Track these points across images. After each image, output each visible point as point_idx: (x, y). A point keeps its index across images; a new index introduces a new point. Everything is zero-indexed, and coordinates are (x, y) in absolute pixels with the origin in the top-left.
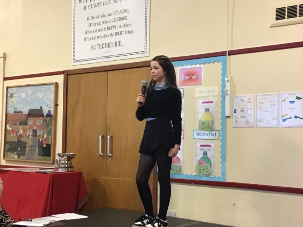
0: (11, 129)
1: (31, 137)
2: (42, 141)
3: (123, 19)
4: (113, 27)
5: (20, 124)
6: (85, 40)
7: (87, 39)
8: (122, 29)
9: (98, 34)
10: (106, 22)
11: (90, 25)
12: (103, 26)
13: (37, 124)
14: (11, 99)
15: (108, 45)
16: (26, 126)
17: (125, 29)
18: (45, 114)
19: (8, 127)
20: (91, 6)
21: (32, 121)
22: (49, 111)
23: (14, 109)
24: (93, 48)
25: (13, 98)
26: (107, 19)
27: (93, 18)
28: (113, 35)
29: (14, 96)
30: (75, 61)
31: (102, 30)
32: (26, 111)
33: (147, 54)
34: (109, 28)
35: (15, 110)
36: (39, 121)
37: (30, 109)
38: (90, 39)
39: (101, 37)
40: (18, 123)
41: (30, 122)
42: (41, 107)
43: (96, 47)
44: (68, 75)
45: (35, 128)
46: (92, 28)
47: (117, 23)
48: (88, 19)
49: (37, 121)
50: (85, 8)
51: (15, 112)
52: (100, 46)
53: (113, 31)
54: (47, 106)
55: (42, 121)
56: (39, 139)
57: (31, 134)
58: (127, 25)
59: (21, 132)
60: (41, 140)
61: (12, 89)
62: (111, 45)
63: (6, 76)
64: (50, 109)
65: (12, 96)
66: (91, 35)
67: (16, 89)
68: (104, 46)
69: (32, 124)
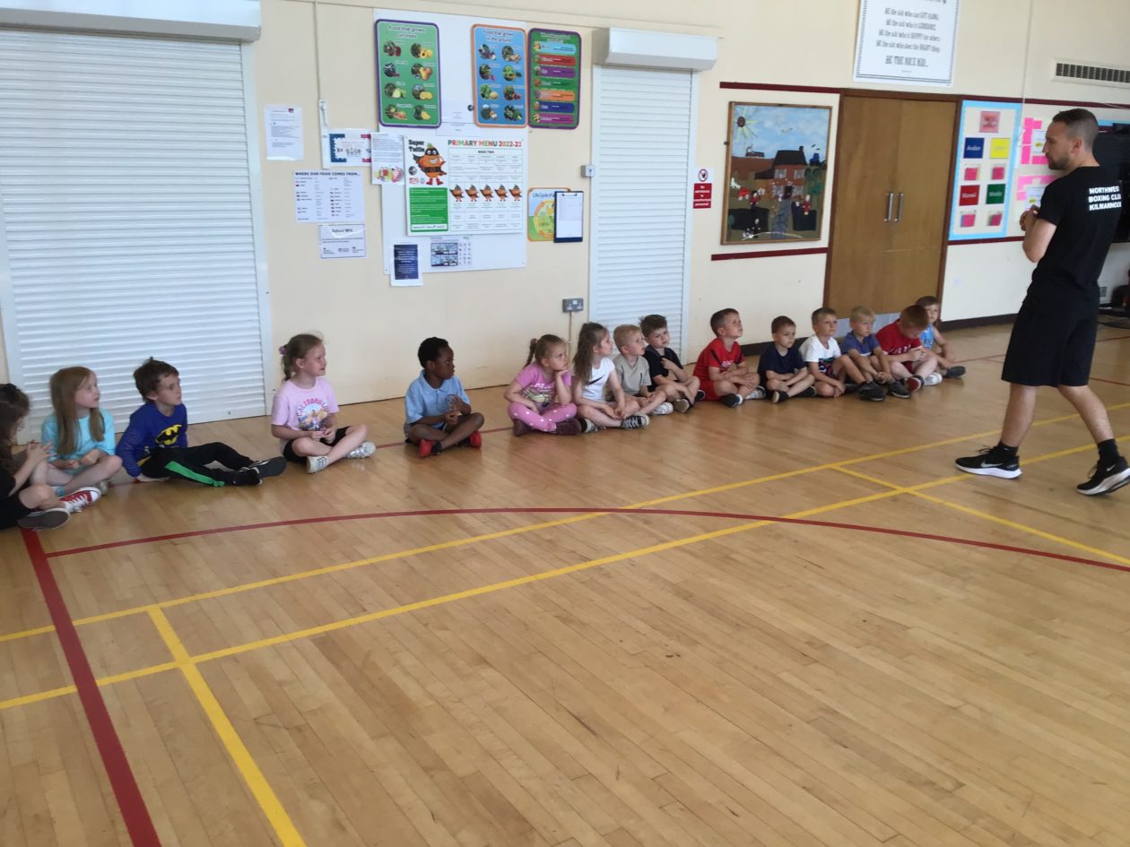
0: (738, 187)
1: (780, 200)
2: (800, 205)
3: (932, 27)
4: (919, 35)
5: (757, 177)
6: (878, 44)
7: (881, 44)
8: (928, 42)
9: (898, 40)
11: (888, 23)
13: (795, 178)
14: (740, 128)
15: (908, 61)
16: (770, 181)
17: (932, 43)
18: (808, 161)
19: (733, 183)
21: (785, 170)
22: (816, 156)
23: (746, 147)
24: (888, 60)
25: (744, 127)
26: (912, 20)
27: (894, 12)
28: (917, 47)
29: (747, 122)
30: (859, 76)
32: (770, 154)
33: (951, 85)
34: (912, 36)
35: (749, 151)
36: (799, 174)
37: (780, 149)
38: (886, 44)
40: (752, 175)
41: (781, 174)
42: (801, 148)
44: (845, 97)
45: (790, 183)
46: (892, 29)
47: (924, 32)
48: (887, 12)
49: (796, 172)
51: (748, 154)
52: (899, 60)
53: (918, 42)
54: (813, 146)
55: (804, 171)
56: (794, 204)
57: (781, 195)
58: (934, 39)
59: (762, 191)
60: (798, 204)
61: (743, 109)
62: (912, 62)
63: (724, 80)
64: (817, 152)
65: (741, 122)
66: (890, 40)
67: (752, 108)
68: (904, 61)
69: (785, 176)
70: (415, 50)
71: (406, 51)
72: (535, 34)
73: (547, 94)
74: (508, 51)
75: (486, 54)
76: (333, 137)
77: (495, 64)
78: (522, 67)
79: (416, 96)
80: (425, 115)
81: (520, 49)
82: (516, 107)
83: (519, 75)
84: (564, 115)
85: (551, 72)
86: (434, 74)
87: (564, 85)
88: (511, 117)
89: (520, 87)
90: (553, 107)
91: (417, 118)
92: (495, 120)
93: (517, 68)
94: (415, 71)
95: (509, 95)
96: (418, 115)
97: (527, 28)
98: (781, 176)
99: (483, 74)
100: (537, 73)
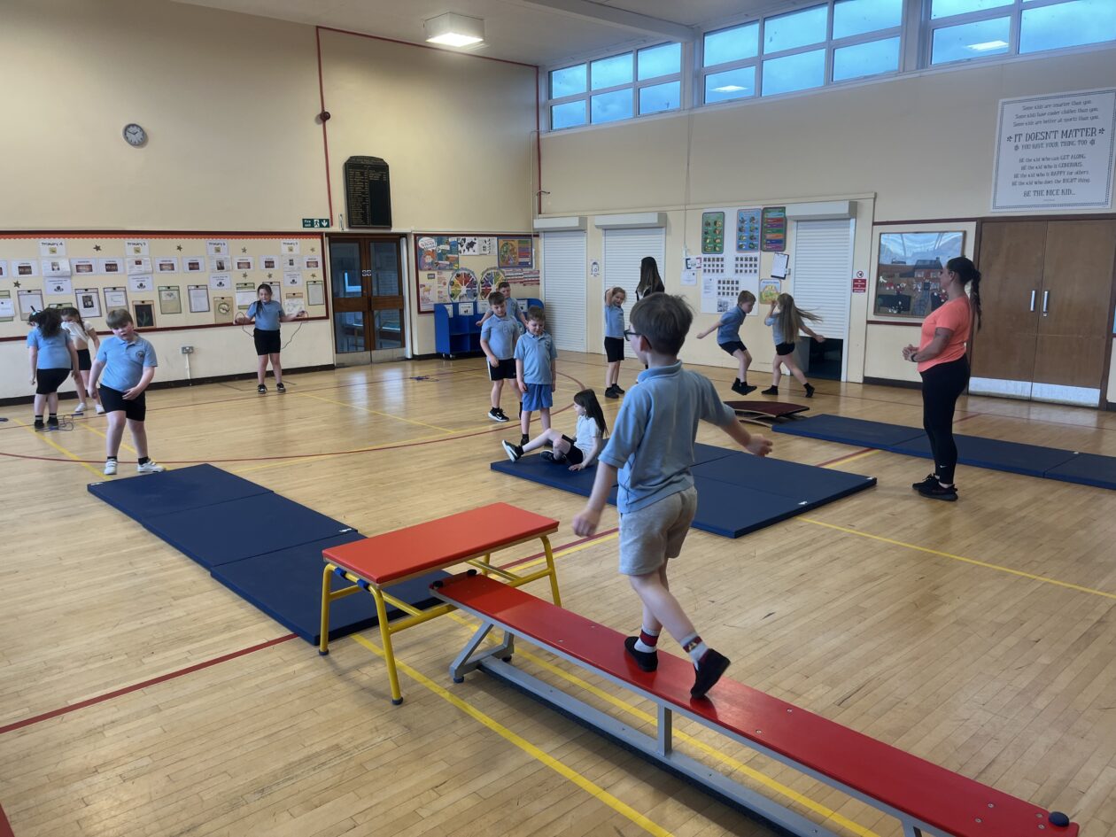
0: (886, 282)
1: (921, 291)
2: (938, 295)
3: (1076, 164)
4: (1061, 172)
5: (901, 276)
6: (1014, 184)
7: (1017, 183)
8: (1073, 176)
10: (1050, 167)
11: (1023, 168)
12: (1043, 171)
13: (932, 277)
15: (1050, 192)
16: (910, 279)
17: (1078, 176)
19: (881, 279)
20: (1027, 147)
21: (923, 273)
23: (892, 258)
24: (1027, 194)
26: (1051, 163)
27: (1030, 160)
28: (1059, 182)
30: (995, 207)
31: (1043, 175)
32: (911, 262)
33: (1109, 206)
34: (1053, 174)
35: (895, 261)
36: (935, 275)
37: (919, 260)
38: (1022, 184)
39: (1041, 183)
40: (897, 275)
41: (919, 275)
42: (939, 258)
43: (1032, 193)
44: (982, 223)
45: (927, 281)
47: (1067, 169)
48: (1021, 161)
49: (932, 274)
50: (1017, 148)
51: (894, 263)
52: (1039, 193)
53: (1060, 177)
57: (920, 288)
58: (1082, 172)
59: (903, 285)
60: (936, 294)
62: (1055, 192)
63: (876, 221)
66: (1025, 180)
68: (1045, 193)
69: (922, 276)
70: (715, 223)
71: (712, 224)
72: (765, 210)
73: (769, 236)
74: (753, 219)
75: (742, 221)
76: (687, 259)
77: (746, 226)
78: (759, 226)
79: (715, 241)
80: (717, 249)
81: (758, 218)
82: (755, 243)
83: (757, 229)
84: (778, 245)
85: (772, 226)
86: (722, 232)
87: (778, 231)
88: (752, 248)
89: (757, 234)
90: (772, 242)
91: (714, 250)
92: (745, 249)
93: (756, 226)
94: (715, 232)
95: (752, 238)
96: (715, 250)
97: (762, 208)
98: (919, 276)
99: (740, 230)
100: (766, 227)
